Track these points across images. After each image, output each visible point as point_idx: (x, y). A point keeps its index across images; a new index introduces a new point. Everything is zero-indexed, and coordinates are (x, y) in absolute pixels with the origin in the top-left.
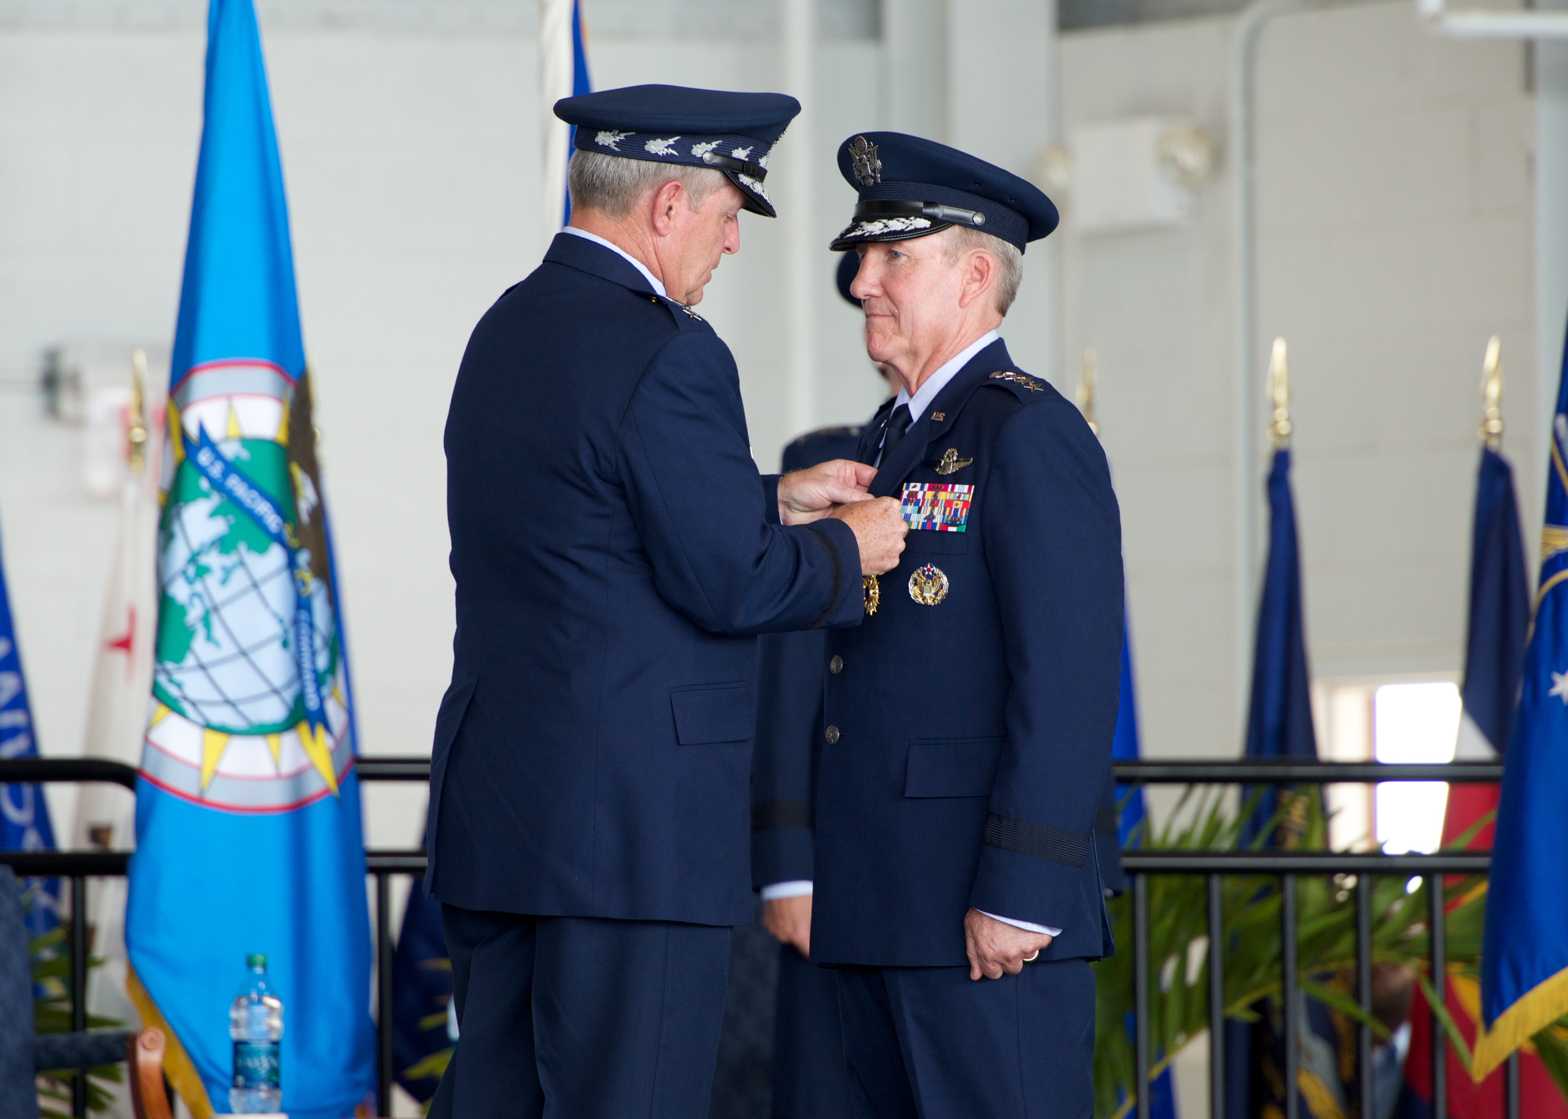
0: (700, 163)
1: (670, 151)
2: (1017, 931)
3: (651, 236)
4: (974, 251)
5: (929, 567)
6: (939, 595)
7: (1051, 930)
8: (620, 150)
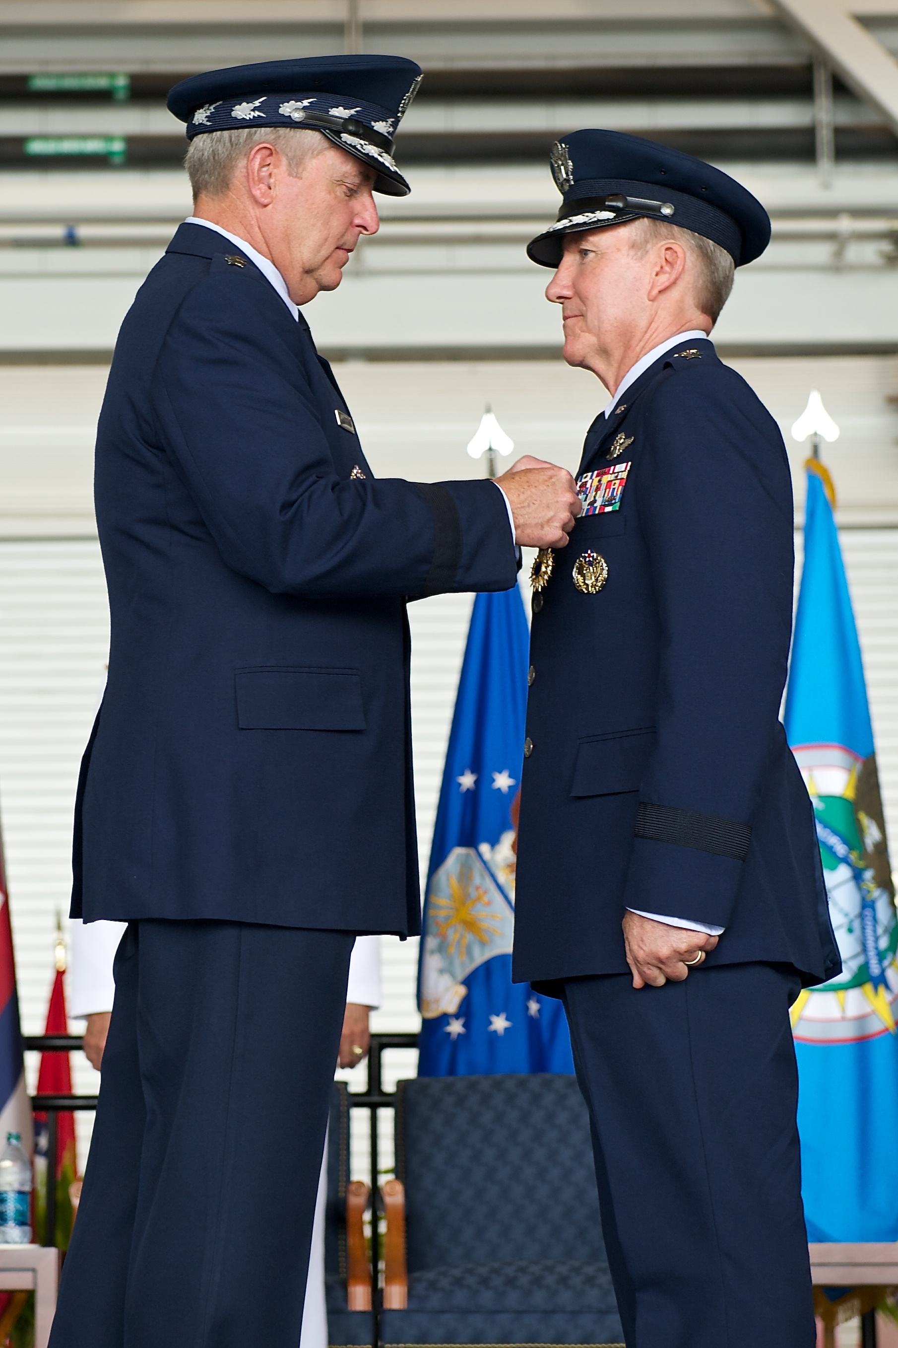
0: (289, 123)
1: (257, 113)
2: (668, 928)
3: (253, 209)
4: (664, 242)
5: (589, 552)
6: (599, 581)
7: (711, 929)
8: (211, 123)
